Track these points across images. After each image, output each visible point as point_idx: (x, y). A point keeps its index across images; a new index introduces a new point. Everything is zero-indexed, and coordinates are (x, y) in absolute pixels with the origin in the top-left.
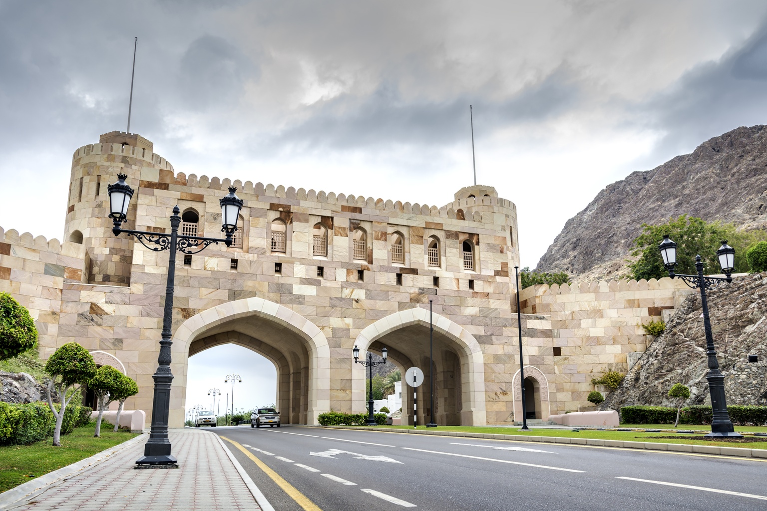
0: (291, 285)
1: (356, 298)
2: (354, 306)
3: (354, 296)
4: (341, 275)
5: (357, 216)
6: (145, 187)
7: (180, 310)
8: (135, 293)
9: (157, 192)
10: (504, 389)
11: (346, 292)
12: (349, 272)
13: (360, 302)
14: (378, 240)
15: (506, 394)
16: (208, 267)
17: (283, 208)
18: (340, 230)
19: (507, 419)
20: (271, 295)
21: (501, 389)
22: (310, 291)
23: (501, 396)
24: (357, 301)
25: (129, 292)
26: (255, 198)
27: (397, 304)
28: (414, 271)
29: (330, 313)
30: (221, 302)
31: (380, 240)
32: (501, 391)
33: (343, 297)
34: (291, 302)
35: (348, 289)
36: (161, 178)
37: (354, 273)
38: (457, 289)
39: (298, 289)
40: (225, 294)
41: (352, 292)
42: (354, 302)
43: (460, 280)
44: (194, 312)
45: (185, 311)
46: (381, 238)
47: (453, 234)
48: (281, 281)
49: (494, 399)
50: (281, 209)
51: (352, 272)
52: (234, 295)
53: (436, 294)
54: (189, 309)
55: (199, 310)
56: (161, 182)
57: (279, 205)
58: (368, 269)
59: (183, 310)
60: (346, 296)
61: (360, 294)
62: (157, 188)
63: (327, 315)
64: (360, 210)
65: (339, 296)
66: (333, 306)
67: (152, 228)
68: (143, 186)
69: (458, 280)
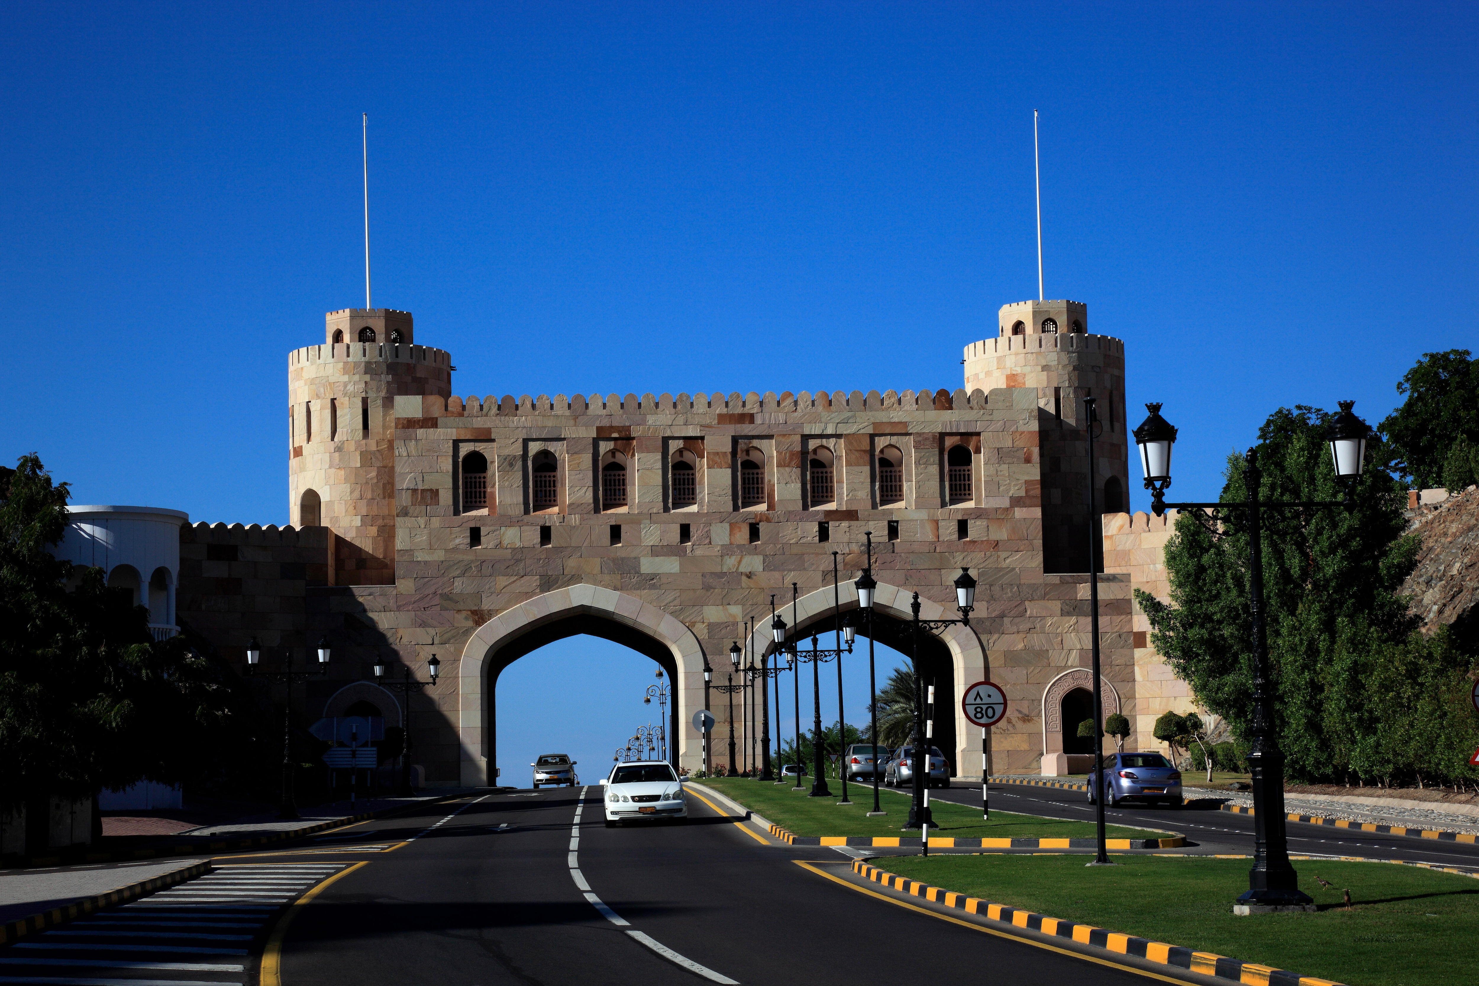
0: (637, 559)
1: (747, 570)
2: (744, 585)
3: (744, 568)
4: (721, 534)
5: (746, 429)
6: (403, 427)
7: (469, 613)
8: (404, 593)
9: (420, 432)
10: (1026, 711)
11: (730, 562)
12: (732, 526)
13: (754, 577)
14: (785, 466)
15: (1029, 721)
16: (506, 542)
17: (619, 432)
18: (717, 459)
19: (1030, 764)
20: (607, 578)
21: (1020, 712)
22: (670, 565)
23: (1019, 725)
24: (749, 576)
25: (394, 593)
26: (572, 422)
27: (819, 576)
28: (850, 515)
29: (704, 599)
30: (528, 595)
31: (788, 466)
32: (1020, 716)
33: (725, 570)
34: (639, 587)
35: (733, 558)
36: (425, 408)
37: (742, 530)
38: (935, 539)
39: (648, 565)
40: (534, 581)
41: (740, 562)
42: (744, 578)
43: (941, 524)
44: (490, 614)
45: (477, 615)
46: (790, 463)
47: (926, 439)
48: (622, 554)
49: (1004, 730)
50: (615, 435)
51: (740, 528)
52: (548, 584)
53: (893, 552)
54: (482, 610)
55: (497, 610)
56: (425, 416)
57: (612, 428)
58: (768, 520)
59: (474, 613)
60: (730, 569)
61: (754, 563)
62: (421, 427)
63: (699, 603)
64: (751, 418)
65: (718, 570)
66: (707, 588)
67: (420, 491)
68: (400, 426)
69: (937, 522)
